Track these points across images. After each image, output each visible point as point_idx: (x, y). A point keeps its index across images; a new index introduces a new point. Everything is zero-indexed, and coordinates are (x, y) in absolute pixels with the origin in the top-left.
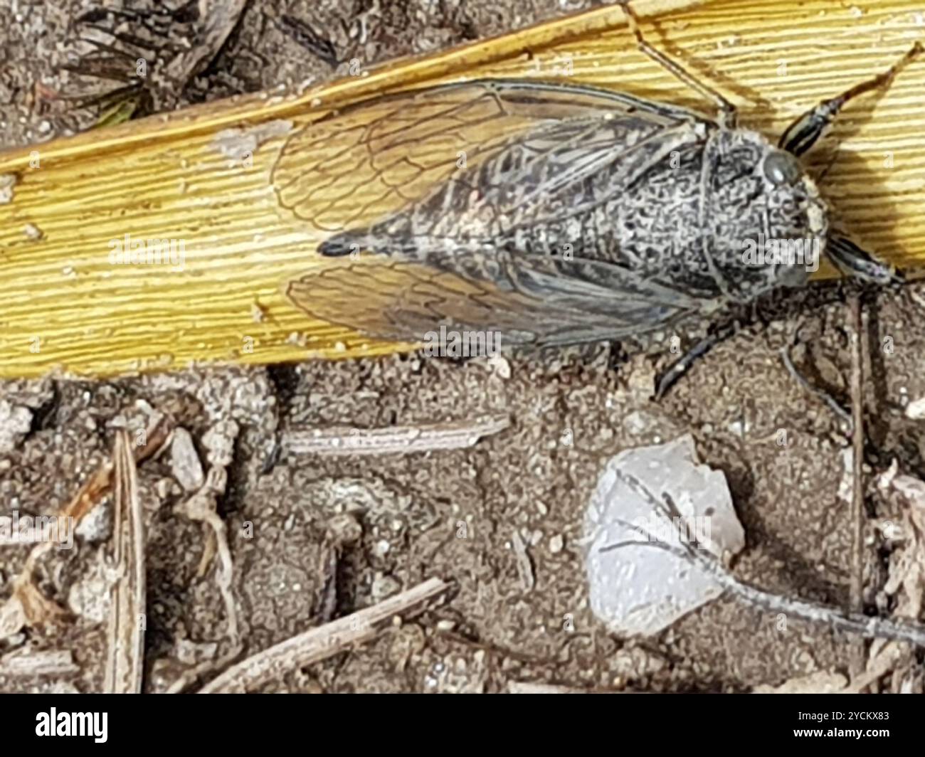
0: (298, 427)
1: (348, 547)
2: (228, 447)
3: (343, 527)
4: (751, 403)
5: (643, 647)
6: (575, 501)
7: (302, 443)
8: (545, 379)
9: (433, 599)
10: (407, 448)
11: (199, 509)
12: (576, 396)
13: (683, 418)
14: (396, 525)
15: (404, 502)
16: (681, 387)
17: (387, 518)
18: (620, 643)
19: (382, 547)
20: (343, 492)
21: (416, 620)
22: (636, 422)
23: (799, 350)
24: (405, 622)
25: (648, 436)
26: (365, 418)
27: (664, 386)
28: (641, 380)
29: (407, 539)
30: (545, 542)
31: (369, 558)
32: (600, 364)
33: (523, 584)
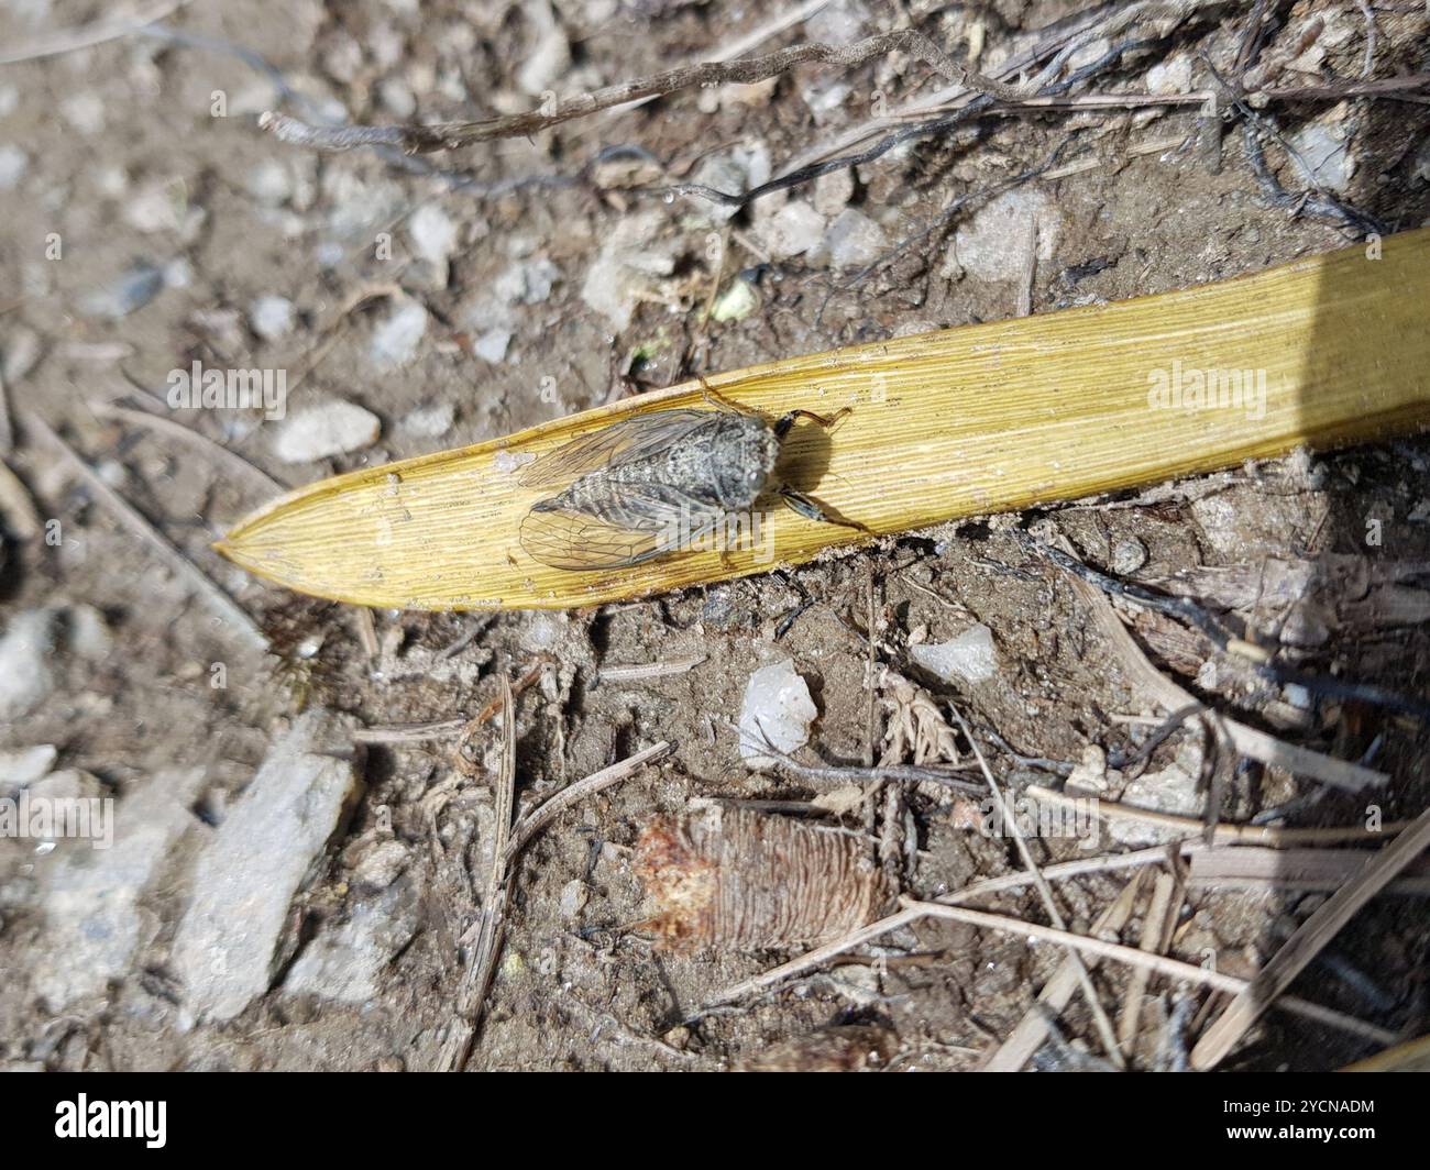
0: (606, 666)
1: (628, 726)
2: (571, 678)
3: (624, 716)
4: (821, 640)
5: (763, 774)
6: (738, 696)
7: (608, 674)
8: (722, 634)
9: (663, 751)
10: (659, 674)
11: (553, 711)
12: (739, 641)
13: (790, 649)
14: (652, 713)
15: (657, 701)
16: (789, 634)
17: (648, 710)
18: (751, 772)
19: (645, 725)
20: (628, 698)
21: (656, 763)
22: (765, 654)
23: (845, 610)
24: (648, 765)
25: (772, 660)
26: (641, 660)
27: (780, 634)
28: (768, 631)
29: (658, 721)
30: (721, 719)
31: (638, 731)
32: (748, 624)
33: (710, 742)
